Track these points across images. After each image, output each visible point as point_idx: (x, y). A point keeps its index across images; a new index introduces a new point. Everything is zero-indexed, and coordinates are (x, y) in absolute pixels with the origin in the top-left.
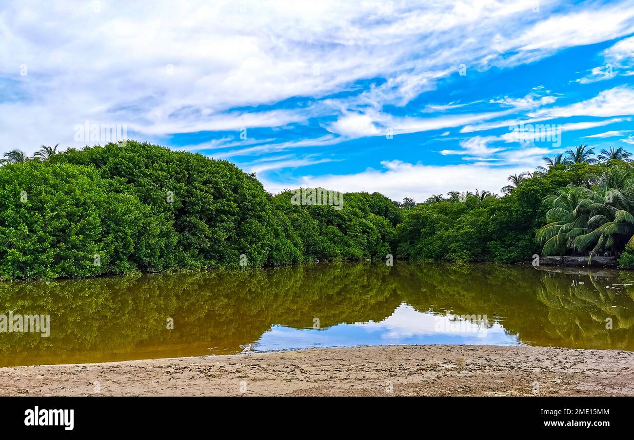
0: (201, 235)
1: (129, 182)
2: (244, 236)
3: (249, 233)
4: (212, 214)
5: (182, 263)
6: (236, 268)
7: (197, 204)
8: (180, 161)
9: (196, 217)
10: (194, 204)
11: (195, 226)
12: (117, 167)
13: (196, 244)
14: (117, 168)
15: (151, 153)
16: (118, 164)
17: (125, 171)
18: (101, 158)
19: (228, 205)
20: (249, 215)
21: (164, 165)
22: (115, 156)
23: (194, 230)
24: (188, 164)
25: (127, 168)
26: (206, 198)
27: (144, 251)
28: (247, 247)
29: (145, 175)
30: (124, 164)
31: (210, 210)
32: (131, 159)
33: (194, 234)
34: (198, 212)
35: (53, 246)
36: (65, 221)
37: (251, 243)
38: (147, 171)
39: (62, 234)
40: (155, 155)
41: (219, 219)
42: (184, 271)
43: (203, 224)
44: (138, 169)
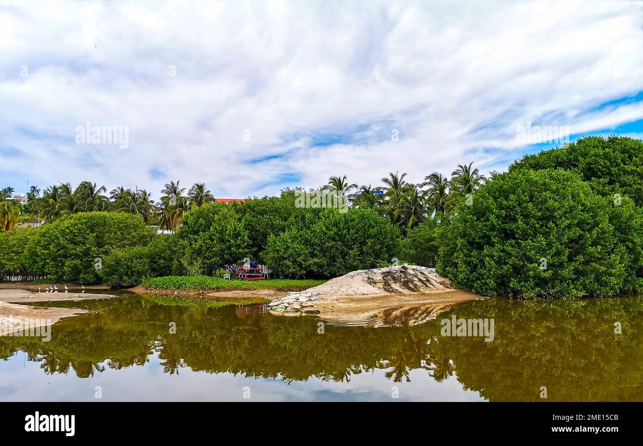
1: (611, 182)
12: (592, 168)
14: (590, 169)
15: (625, 146)
16: (591, 164)
17: (601, 171)
18: (568, 160)
22: (585, 155)
25: (603, 167)
29: (626, 172)
30: (599, 163)
32: (606, 156)
35: (570, 259)
36: (577, 231)
38: (629, 168)
39: (576, 246)
40: (632, 148)
44: (616, 167)
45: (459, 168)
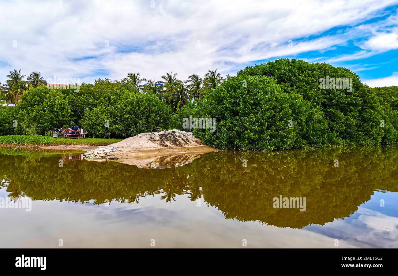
0: (339, 121)
1: (292, 86)
2: (366, 121)
3: (370, 119)
4: (344, 106)
5: (331, 141)
6: (365, 145)
7: (334, 99)
8: (320, 70)
9: (334, 109)
10: (332, 99)
11: (334, 115)
13: (336, 128)
14: (281, 77)
15: (300, 65)
16: (282, 74)
17: (287, 79)
18: (269, 71)
19: (355, 99)
20: (367, 106)
21: (310, 72)
22: (279, 69)
23: (333, 118)
24: (325, 71)
25: (288, 77)
26: (340, 94)
27: (312, 132)
28: (370, 130)
29: (299, 80)
30: (286, 74)
31: (344, 103)
32: (290, 70)
33: (334, 121)
34: (335, 105)
35: (268, 128)
36: (272, 112)
37: (372, 127)
38: (301, 78)
39: (271, 121)
40: (304, 67)
41: (349, 110)
42: (334, 147)
43: (339, 113)
44: (294, 77)
45: (209, 72)
